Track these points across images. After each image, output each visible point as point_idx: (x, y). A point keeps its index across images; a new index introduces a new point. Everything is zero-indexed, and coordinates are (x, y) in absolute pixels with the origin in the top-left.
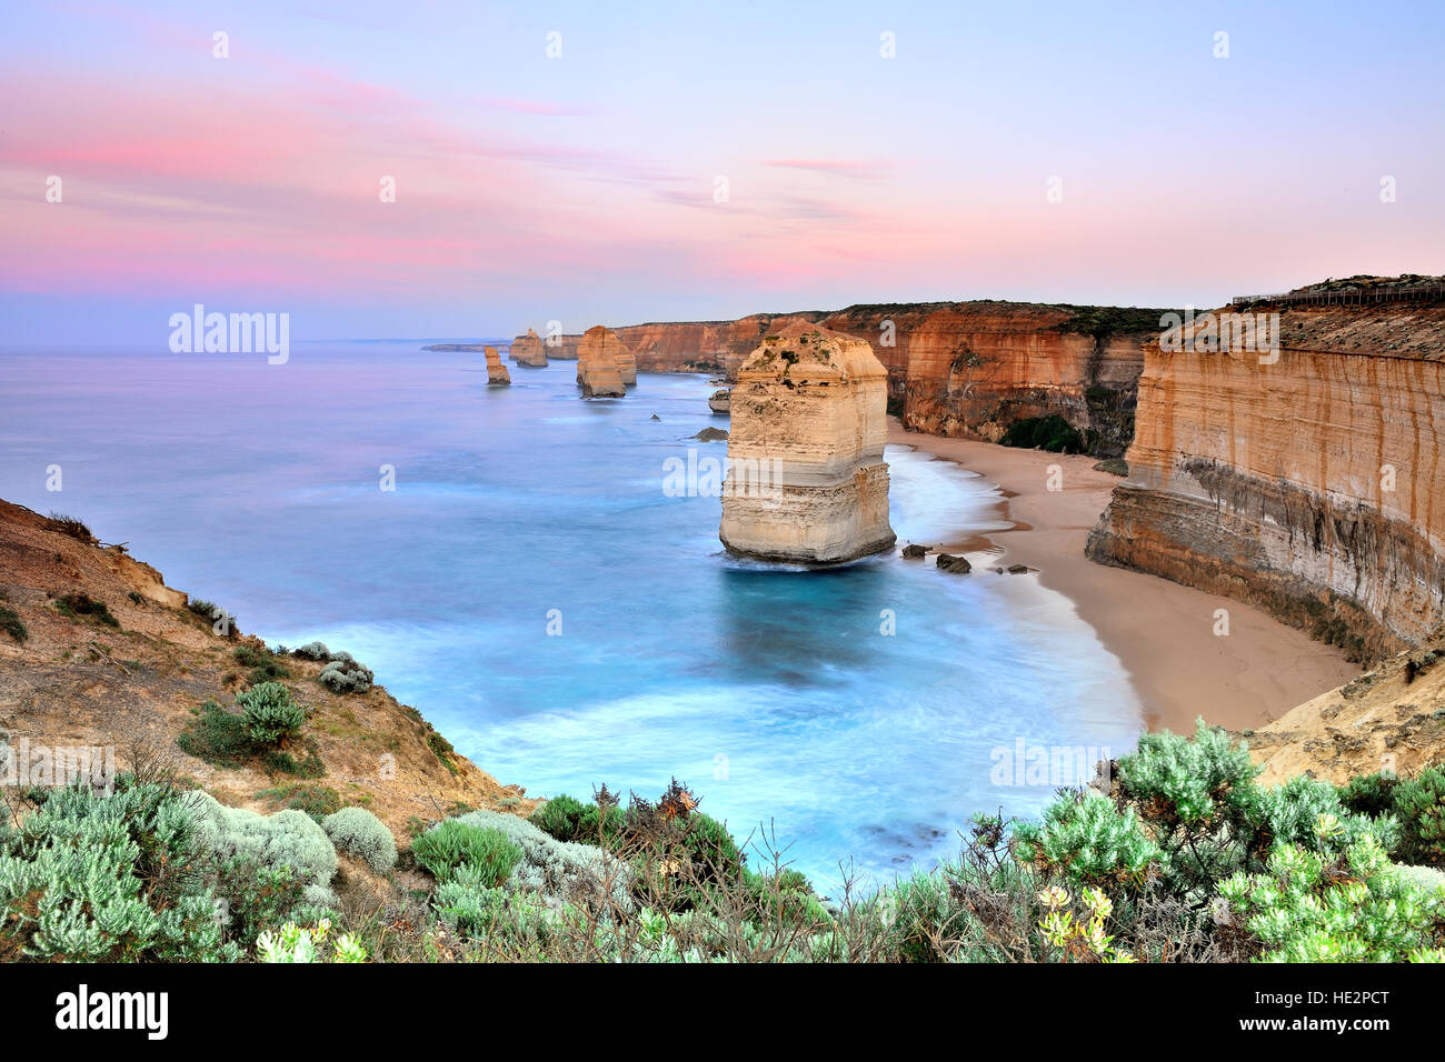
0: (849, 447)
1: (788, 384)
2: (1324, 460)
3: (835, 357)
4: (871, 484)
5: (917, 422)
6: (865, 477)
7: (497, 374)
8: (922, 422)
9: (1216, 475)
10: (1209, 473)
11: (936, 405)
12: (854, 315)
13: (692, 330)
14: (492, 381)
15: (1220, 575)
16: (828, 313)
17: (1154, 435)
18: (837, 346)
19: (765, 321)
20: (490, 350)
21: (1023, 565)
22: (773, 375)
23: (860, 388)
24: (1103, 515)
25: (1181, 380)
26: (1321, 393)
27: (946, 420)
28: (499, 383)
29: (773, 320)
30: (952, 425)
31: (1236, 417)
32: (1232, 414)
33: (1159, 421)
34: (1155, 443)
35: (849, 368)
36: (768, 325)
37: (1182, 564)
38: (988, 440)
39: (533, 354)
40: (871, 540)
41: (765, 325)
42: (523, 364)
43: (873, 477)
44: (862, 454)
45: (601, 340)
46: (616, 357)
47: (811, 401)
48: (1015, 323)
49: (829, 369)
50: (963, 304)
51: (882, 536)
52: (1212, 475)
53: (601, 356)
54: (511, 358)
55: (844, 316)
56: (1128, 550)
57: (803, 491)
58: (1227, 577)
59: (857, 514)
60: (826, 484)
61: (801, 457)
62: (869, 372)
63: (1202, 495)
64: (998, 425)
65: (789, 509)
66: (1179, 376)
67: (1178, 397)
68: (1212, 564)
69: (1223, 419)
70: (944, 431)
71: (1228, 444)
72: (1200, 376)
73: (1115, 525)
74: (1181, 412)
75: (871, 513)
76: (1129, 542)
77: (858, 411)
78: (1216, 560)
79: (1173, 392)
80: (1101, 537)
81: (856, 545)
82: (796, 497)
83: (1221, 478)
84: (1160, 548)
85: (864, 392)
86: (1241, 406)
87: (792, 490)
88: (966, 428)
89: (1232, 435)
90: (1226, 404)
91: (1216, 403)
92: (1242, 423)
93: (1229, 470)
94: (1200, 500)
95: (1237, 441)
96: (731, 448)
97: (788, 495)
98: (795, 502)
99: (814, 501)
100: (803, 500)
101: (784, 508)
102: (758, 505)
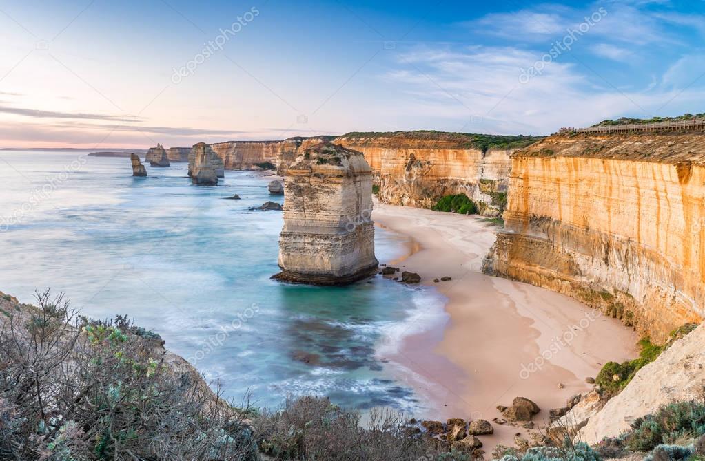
0: (352, 212)
1: (318, 176)
2: (609, 216)
3: (344, 161)
4: (364, 233)
5: (387, 198)
6: (361, 229)
7: (137, 170)
8: (390, 198)
9: (551, 226)
10: (548, 224)
12: (350, 138)
13: (255, 146)
14: (135, 174)
15: (555, 280)
16: (335, 137)
17: (518, 204)
19: (299, 141)
20: (134, 156)
21: (449, 277)
22: (308, 172)
23: (358, 179)
24: (491, 248)
25: (532, 174)
26: (607, 181)
27: (403, 197)
28: (140, 175)
29: (303, 141)
30: (406, 200)
32: (559, 193)
33: (521, 196)
34: (518, 209)
35: (351, 167)
36: (301, 143)
37: (535, 274)
38: (426, 208)
39: (161, 158)
40: (365, 264)
41: (299, 143)
42: (153, 164)
43: (365, 229)
45: (202, 151)
46: (212, 161)
49: (341, 168)
51: (371, 262)
52: (549, 226)
53: (202, 160)
54: (146, 161)
55: (345, 139)
56: (505, 267)
57: (327, 237)
58: (559, 281)
59: (357, 250)
60: (339, 233)
61: (325, 218)
62: (363, 170)
63: (544, 236)
64: (431, 200)
65: (319, 247)
66: (531, 172)
67: (531, 183)
68: (550, 274)
69: (555, 195)
70: (402, 203)
71: (557, 208)
72: (542, 172)
73: (498, 254)
74: (533, 192)
75: (365, 249)
76: (506, 263)
77: (357, 192)
78: (553, 272)
79: (528, 181)
80: (491, 260)
81: (356, 268)
82: (322, 241)
83: (554, 227)
84: (522, 265)
85: (360, 181)
86: (564, 188)
87: (320, 237)
88: (414, 202)
89: (560, 203)
90: (556, 187)
91: (551, 186)
92: (565, 197)
93: (559, 222)
94: (544, 240)
95: (562, 207)
96: (285, 213)
97: (318, 240)
98: (322, 244)
99: (334, 243)
100: (326, 242)
101: (316, 247)
102: (301, 246)
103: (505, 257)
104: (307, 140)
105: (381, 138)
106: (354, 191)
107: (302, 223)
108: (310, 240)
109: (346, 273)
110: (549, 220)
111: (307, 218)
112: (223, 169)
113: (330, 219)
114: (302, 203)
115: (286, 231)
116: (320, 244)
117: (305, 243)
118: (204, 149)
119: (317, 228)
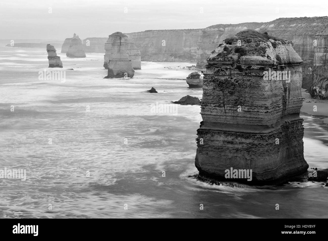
0: (278, 108)
1: (239, 68)
4: (292, 132)
12: (279, 24)
14: (52, 66)
16: (262, 24)
18: (271, 45)
19: (221, 29)
20: (50, 48)
22: (229, 63)
29: (226, 29)
35: (278, 58)
39: (78, 49)
43: (293, 127)
44: (286, 112)
45: (119, 41)
47: (253, 80)
49: (265, 59)
51: (299, 165)
55: (272, 26)
57: (247, 136)
60: (263, 132)
61: (248, 115)
62: (291, 61)
65: (240, 146)
75: (292, 150)
81: (282, 171)
82: (244, 140)
87: (241, 135)
96: (203, 109)
97: (239, 138)
98: (243, 143)
99: (256, 142)
100: (248, 141)
101: (236, 146)
102: (220, 145)
104: (230, 28)
107: (222, 120)
108: (230, 139)
109: (270, 177)
111: (228, 114)
112: (140, 60)
113: (253, 116)
114: (222, 98)
115: (203, 128)
116: (240, 143)
117: (224, 141)
118: (120, 39)
119: (238, 125)
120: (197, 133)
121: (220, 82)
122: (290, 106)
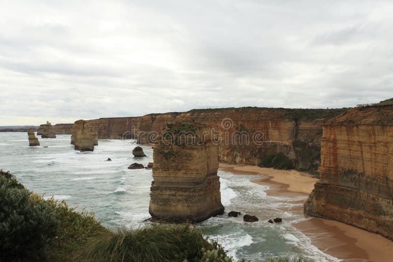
4: (213, 186)
5: (223, 158)
6: (210, 183)
7: (33, 142)
8: (225, 158)
9: (357, 177)
11: (231, 151)
15: (364, 219)
16: (181, 113)
17: (330, 161)
19: (154, 117)
21: (280, 218)
23: (207, 145)
24: (311, 195)
25: (339, 139)
27: (236, 156)
30: (238, 159)
31: (364, 153)
32: (362, 152)
33: (331, 155)
34: (330, 164)
36: (155, 118)
37: (346, 215)
38: (254, 165)
40: (215, 210)
41: (153, 118)
42: (44, 136)
43: (214, 183)
44: (209, 173)
48: (262, 116)
50: (240, 108)
52: (355, 177)
53: (82, 133)
54: (38, 134)
55: (189, 114)
56: (323, 209)
57: (186, 190)
58: (367, 219)
59: (208, 199)
60: (196, 187)
61: (185, 176)
63: (352, 185)
64: (257, 158)
65: (181, 198)
66: (338, 137)
67: (338, 145)
68: (360, 214)
69: (359, 154)
70: (235, 161)
71: (361, 164)
72: (347, 137)
73: (316, 199)
74: (340, 152)
75: (214, 198)
76: (323, 206)
77: (207, 155)
78: (361, 212)
79: (336, 144)
80: (311, 204)
82: (183, 193)
83: (359, 178)
84: (336, 208)
85: (209, 147)
86: (366, 149)
87: (181, 189)
88: (244, 160)
89: (363, 160)
90: (359, 148)
91: (355, 147)
92: (367, 155)
93: (363, 174)
94: (352, 188)
95: (365, 162)
96: (154, 172)
97: (180, 192)
98: (183, 195)
99: (191, 194)
100: (186, 194)
101: (178, 198)
102: (166, 197)
103: (322, 202)
104: (159, 116)
105: (216, 113)
106: (206, 154)
107: (167, 180)
108: (173, 192)
110: (355, 172)
111: (171, 176)
112: (97, 139)
113: (188, 176)
114: (167, 164)
115: (154, 185)
116: (181, 195)
117: (169, 195)
118: (84, 124)
119: (178, 183)
120: (150, 189)
121: (165, 154)
122: (211, 168)
